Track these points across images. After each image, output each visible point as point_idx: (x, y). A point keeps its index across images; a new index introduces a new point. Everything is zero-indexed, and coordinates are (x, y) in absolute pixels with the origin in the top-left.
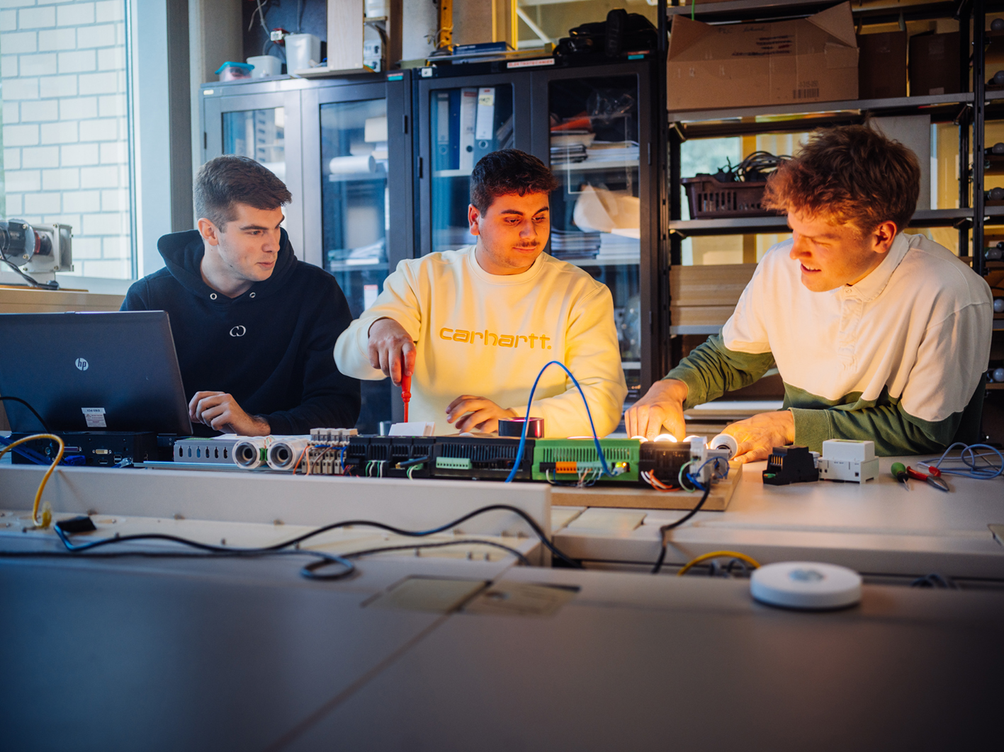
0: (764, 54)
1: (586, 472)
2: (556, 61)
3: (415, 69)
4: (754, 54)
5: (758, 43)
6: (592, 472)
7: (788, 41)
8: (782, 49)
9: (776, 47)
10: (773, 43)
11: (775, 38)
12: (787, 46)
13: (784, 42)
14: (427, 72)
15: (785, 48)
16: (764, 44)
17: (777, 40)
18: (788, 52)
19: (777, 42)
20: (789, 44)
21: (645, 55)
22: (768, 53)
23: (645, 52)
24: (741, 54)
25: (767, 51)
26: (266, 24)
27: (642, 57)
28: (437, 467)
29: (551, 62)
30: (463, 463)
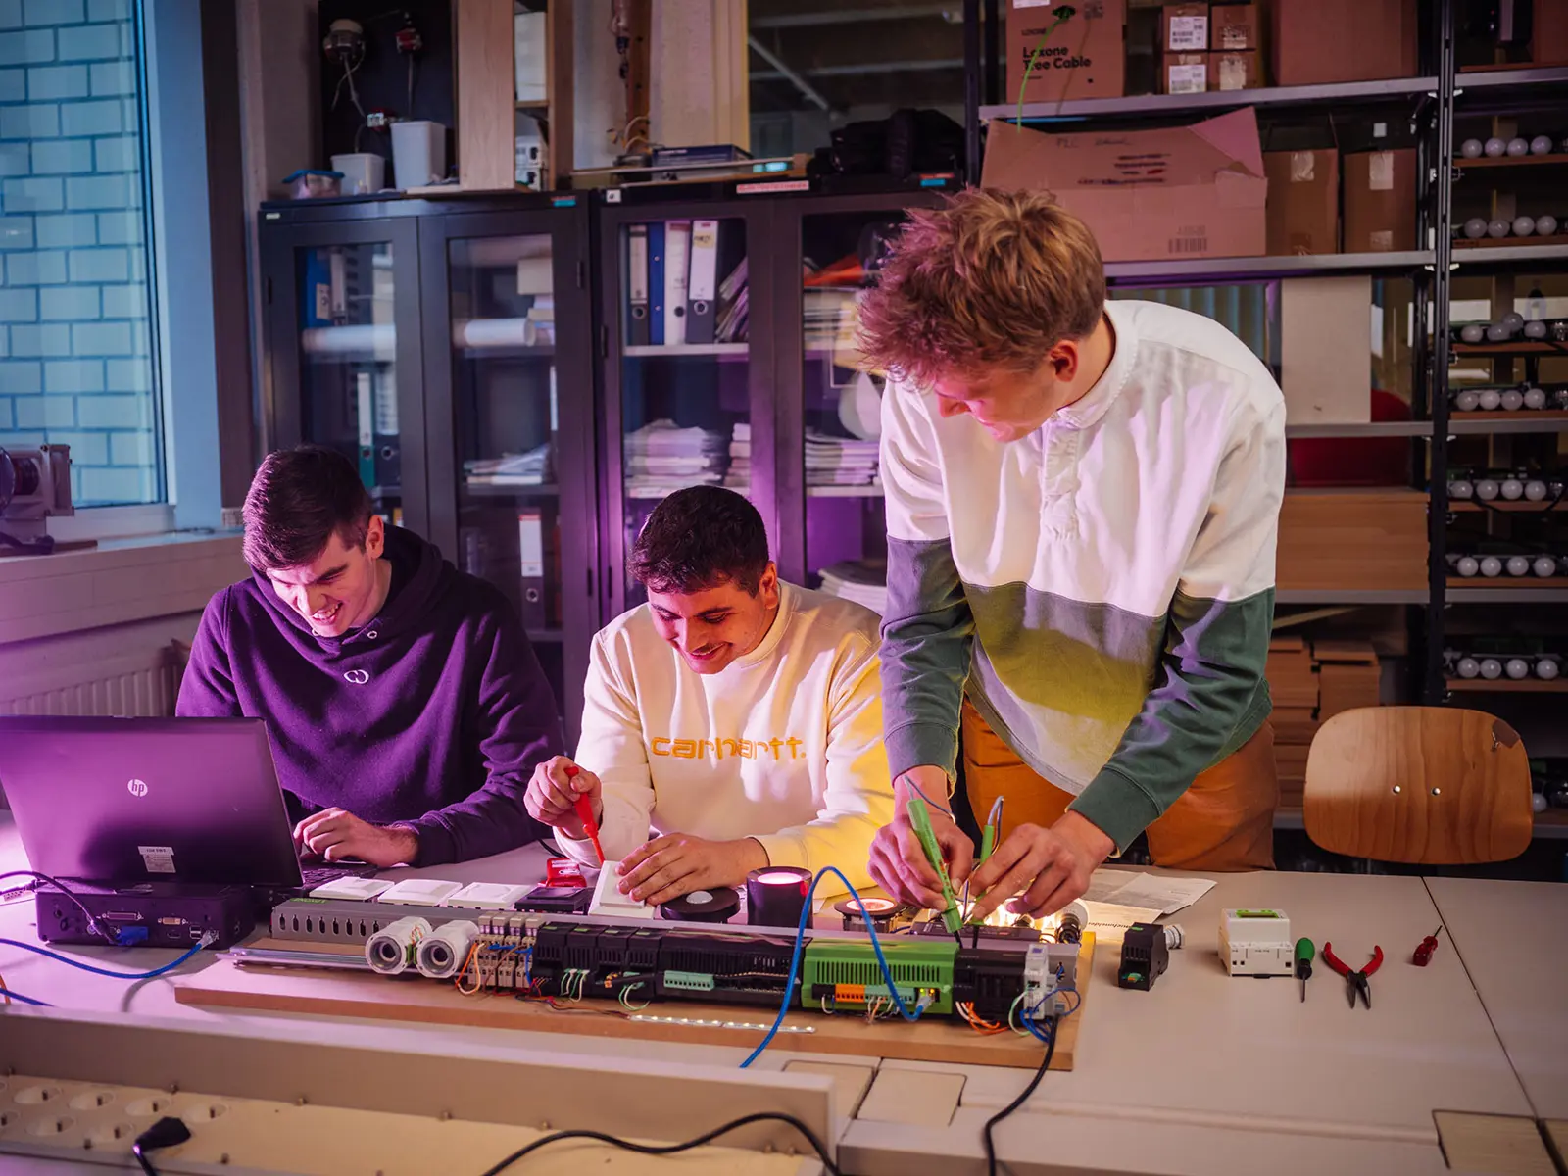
0: (1126, 182)
1: (879, 1002)
2: (811, 185)
3: (595, 190)
4: (1111, 182)
5: (1117, 165)
6: (886, 1002)
7: (1163, 164)
8: (1152, 176)
9: (1143, 171)
10: (1140, 165)
11: (1142, 157)
12: (1160, 171)
13: (1156, 164)
14: (614, 196)
15: (1156, 175)
16: (1126, 165)
17: (1145, 160)
18: (1161, 180)
19: (1146, 164)
20: (1163, 167)
21: (947, 180)
22: (1133, 182)
23: (948, 176)
24: (1091, 182)
25: (1130, 177)
26: (360, 100)
27: (942, 183)
28: (666, 985)
29: (805, 186)
30: (703, 981)
